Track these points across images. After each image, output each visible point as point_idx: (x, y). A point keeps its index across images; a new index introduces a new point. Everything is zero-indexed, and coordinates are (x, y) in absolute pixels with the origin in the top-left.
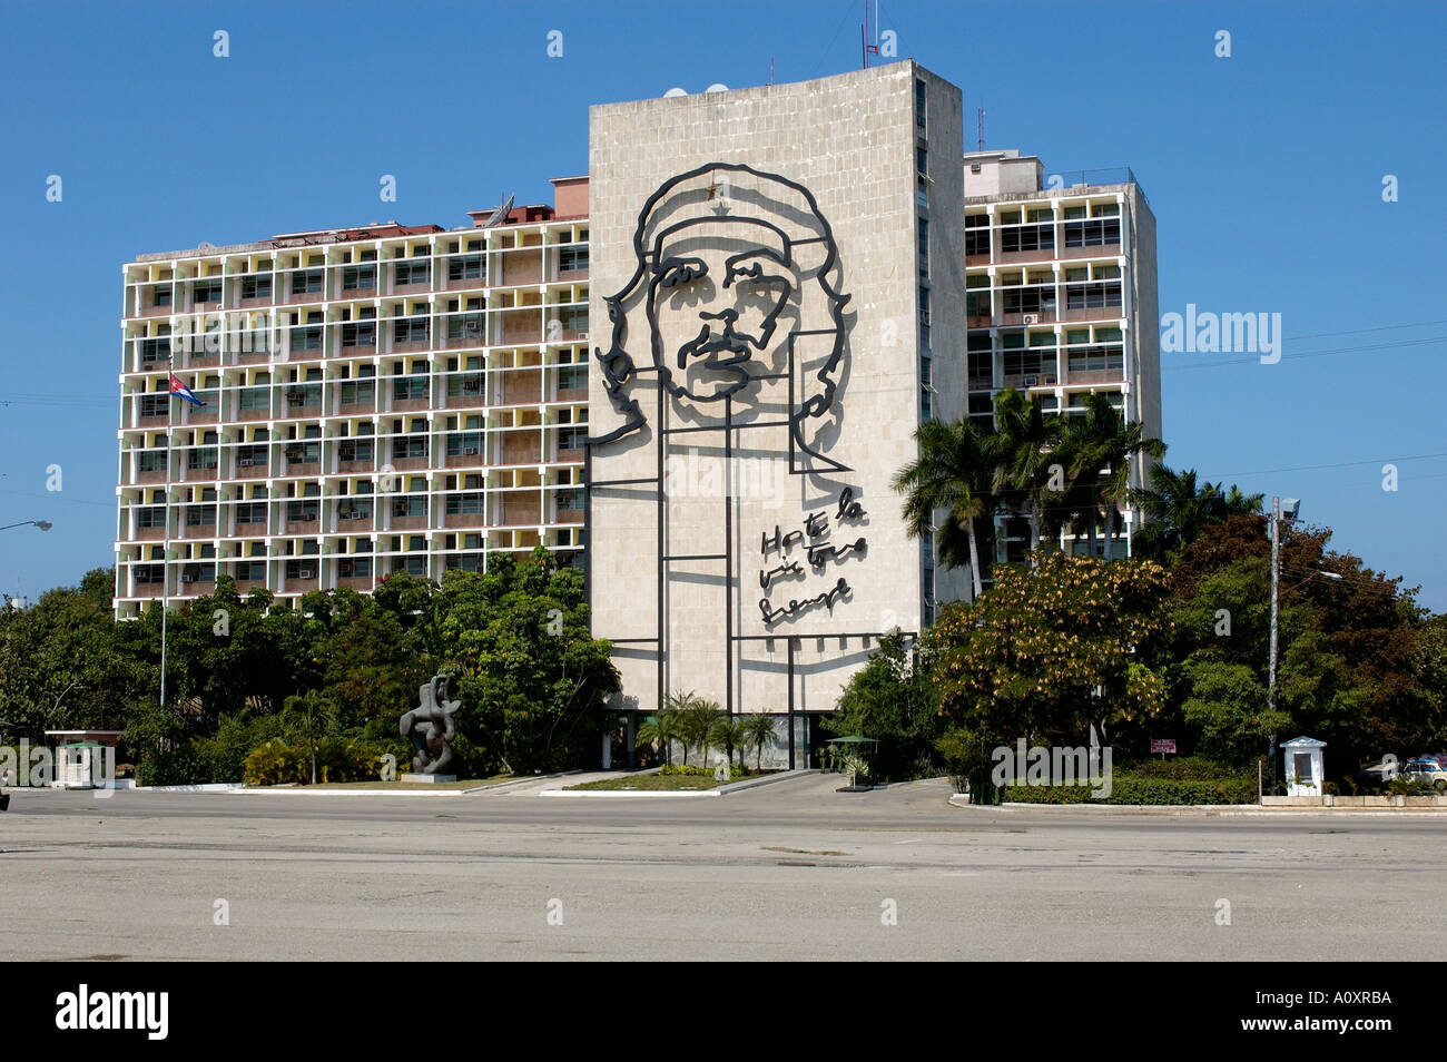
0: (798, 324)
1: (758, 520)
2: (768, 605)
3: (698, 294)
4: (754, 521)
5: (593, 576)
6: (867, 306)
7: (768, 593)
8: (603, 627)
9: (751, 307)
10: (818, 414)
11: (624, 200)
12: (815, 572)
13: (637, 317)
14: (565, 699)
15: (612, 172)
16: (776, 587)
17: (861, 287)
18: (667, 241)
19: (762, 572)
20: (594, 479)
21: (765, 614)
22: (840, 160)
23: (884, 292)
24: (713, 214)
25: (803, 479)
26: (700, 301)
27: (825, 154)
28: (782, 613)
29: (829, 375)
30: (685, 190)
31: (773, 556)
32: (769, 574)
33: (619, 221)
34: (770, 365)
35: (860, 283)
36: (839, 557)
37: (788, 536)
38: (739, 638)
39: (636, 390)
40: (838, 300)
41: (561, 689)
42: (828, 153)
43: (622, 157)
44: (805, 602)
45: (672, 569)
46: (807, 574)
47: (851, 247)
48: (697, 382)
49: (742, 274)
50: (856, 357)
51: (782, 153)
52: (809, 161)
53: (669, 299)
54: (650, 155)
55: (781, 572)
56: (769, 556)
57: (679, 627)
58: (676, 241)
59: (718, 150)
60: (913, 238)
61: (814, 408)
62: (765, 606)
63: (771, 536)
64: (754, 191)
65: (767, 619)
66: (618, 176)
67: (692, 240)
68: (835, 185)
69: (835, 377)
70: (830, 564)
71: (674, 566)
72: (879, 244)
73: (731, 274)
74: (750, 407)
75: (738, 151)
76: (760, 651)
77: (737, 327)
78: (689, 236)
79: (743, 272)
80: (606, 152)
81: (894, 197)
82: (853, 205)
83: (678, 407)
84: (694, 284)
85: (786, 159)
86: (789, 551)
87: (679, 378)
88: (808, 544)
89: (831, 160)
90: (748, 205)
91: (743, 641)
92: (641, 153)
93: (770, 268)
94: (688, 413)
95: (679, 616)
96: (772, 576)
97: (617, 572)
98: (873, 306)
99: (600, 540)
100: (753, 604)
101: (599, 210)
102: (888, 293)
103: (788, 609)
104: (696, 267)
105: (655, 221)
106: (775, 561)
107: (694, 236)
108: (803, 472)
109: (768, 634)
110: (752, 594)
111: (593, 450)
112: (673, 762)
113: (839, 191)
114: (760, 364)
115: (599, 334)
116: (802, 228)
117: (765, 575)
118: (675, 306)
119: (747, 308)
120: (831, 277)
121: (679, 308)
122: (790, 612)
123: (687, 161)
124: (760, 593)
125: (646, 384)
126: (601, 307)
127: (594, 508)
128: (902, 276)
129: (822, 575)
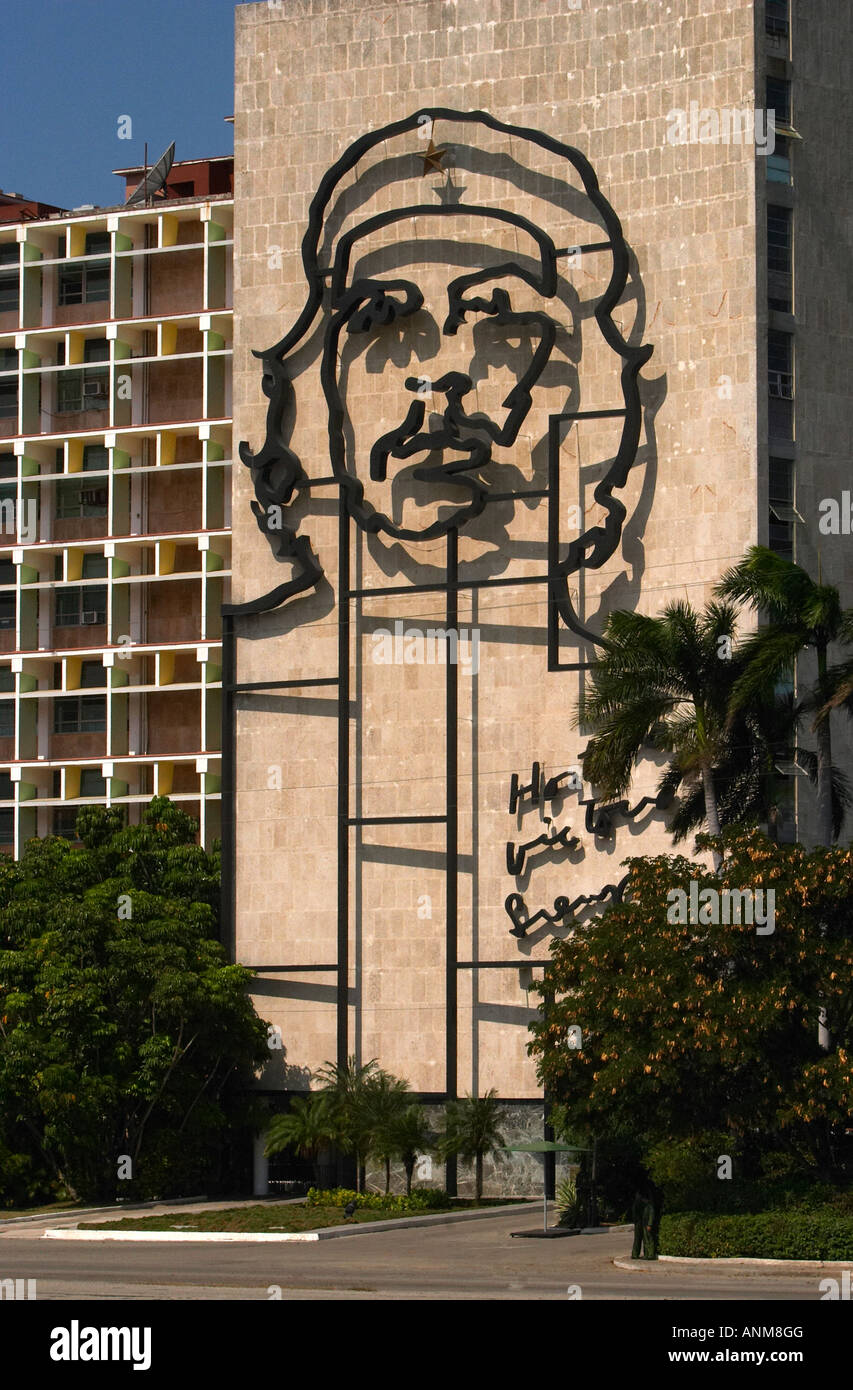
0: (574, 399)
1: (507, 752)
2: (522, 907)
3: (412, 344)
4: (501, 754)
5: (239, 854)
6: (682, 366)
7: (523, 883)
8: (253, 945)
9: (498, 366)
10: (598, 562)
11: (290, 175)
12: (600, 846)
13: (308, 386)
14: (157, 1072)
15: (271, 124)
16: (536, 873)
17: (671, 331)
18: (360, 249)
19: (510, 846)
20: (241, 678)
21: (515, 920)
22: (642, 100)
23: (708, 341)
24: (436, 201)
25: (582, 679)
26: (414, 358)
27: (618, 87)
28: (542, 921)
29: (617, 493)
30: (391, 155)
31: (532, 818)
32: (523, 849)
33: (282, 213)
34: (527, 472)
35: (671, 324)
36: (637, 819)
37: (554, 781)
38: (476, 965)
39: (309, 518)
40: (635, 356)
41: (150, 1055)
42: (624, 87)
43: (289, 96)
44: (581, 899)
45: (367, 840)
46: (587, 849)
47: (657, 257)
48: (409, 503)
49: (476, 310)
50: (665, 459)
51: (551, 88)
52: (595, 102)
53: (364, 353)
54: (334, 94)
55: (542, 848)
56: (526, 817)
57: (378, 944)
58: (375, 247)
59: (446, 82)
60: (752, 245)
61: (589, 552)
62: (515, 906)
63: (526, 781)
64: (504, 156)
65: (519, 931)
66: (282, 131)
67: (402, 247)
68: (635, 145)
69: (628, 495)
70: (623, 833)
71: (372, 836)
72: (702, 253)
73: (458, 309)
74: (494, 548)
75: (478, 83)
76: (510, 987)
77: (470, 405)
78: (398, 239)
79: (477, 305)
80: (262, 88)
81: (724, 169)
82: (661, 182)
83: (377, 550)
84: (405, 327)
85: (556, 98)
86: (557, 810)
87: (379, 496)
88: (588, 796)
89: (628, 100)
90: (494, 182)
91: (481, 971)
92: (318, 88)
93: (523, 297)
94: (393, 560)
95: (377, 923)
96: (529, 853)
97: (277, 844)
98: (692, 366)
99: (249, 788)
100: (497, 904)
101: (249, 194)
102: (714, 342)
103: (553, 913)
104: (402, 296)
105: (341, 212)
106: (534, 826)
107: (405, 238)
108: (580, 667)
109: (521, 957)
110: (497, 884)
111: (238, 627)
112: (369, 1184)
113: (640, 155)
114: (512, 469)
115: (248, 417)
116: (583, 223)
117: (516, 851)
118: (374, 367)
119: (491, 368)
120: (623, 315)
121: (380, 370)
122: (557, 918)
123: (395, 103)
124: (509, 885)
125: (321, 507)
126: (252, 369)
127: (240, 730)
128: (736, 312)
129: (610, 852)
